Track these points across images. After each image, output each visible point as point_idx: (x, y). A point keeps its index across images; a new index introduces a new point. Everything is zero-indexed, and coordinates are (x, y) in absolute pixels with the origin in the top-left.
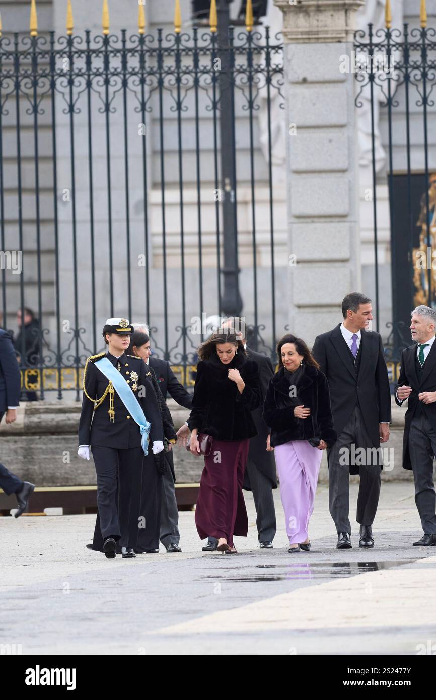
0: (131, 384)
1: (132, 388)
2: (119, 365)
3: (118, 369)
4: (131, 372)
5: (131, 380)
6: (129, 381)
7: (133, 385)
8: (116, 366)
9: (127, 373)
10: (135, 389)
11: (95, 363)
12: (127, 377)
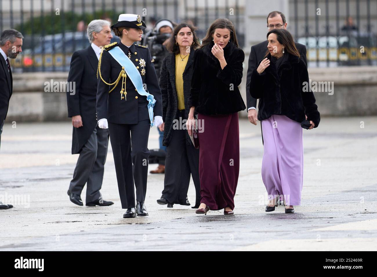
0: (140, 70)
1: (141, 73)
2: (129, 54)
3: (129, 57)
4: (139, 59)
5: (140, 66)
6: (138, 67)
7: (142, 71)
8: (127, 55)
9: (137, 60)
10: (144, 74)
11: (109, 52)
12: (137, 64)
